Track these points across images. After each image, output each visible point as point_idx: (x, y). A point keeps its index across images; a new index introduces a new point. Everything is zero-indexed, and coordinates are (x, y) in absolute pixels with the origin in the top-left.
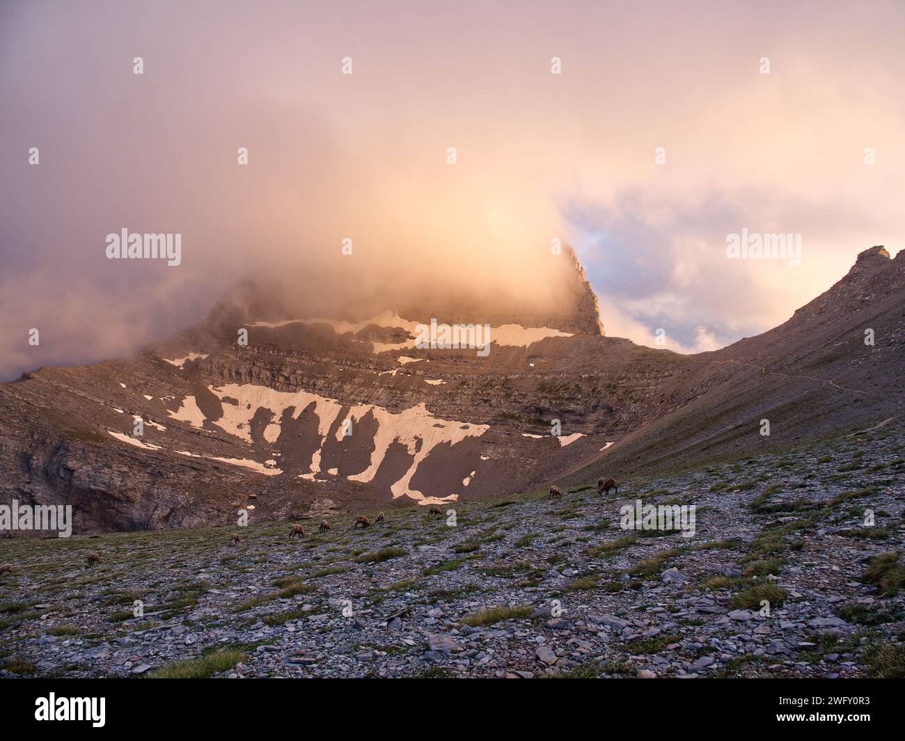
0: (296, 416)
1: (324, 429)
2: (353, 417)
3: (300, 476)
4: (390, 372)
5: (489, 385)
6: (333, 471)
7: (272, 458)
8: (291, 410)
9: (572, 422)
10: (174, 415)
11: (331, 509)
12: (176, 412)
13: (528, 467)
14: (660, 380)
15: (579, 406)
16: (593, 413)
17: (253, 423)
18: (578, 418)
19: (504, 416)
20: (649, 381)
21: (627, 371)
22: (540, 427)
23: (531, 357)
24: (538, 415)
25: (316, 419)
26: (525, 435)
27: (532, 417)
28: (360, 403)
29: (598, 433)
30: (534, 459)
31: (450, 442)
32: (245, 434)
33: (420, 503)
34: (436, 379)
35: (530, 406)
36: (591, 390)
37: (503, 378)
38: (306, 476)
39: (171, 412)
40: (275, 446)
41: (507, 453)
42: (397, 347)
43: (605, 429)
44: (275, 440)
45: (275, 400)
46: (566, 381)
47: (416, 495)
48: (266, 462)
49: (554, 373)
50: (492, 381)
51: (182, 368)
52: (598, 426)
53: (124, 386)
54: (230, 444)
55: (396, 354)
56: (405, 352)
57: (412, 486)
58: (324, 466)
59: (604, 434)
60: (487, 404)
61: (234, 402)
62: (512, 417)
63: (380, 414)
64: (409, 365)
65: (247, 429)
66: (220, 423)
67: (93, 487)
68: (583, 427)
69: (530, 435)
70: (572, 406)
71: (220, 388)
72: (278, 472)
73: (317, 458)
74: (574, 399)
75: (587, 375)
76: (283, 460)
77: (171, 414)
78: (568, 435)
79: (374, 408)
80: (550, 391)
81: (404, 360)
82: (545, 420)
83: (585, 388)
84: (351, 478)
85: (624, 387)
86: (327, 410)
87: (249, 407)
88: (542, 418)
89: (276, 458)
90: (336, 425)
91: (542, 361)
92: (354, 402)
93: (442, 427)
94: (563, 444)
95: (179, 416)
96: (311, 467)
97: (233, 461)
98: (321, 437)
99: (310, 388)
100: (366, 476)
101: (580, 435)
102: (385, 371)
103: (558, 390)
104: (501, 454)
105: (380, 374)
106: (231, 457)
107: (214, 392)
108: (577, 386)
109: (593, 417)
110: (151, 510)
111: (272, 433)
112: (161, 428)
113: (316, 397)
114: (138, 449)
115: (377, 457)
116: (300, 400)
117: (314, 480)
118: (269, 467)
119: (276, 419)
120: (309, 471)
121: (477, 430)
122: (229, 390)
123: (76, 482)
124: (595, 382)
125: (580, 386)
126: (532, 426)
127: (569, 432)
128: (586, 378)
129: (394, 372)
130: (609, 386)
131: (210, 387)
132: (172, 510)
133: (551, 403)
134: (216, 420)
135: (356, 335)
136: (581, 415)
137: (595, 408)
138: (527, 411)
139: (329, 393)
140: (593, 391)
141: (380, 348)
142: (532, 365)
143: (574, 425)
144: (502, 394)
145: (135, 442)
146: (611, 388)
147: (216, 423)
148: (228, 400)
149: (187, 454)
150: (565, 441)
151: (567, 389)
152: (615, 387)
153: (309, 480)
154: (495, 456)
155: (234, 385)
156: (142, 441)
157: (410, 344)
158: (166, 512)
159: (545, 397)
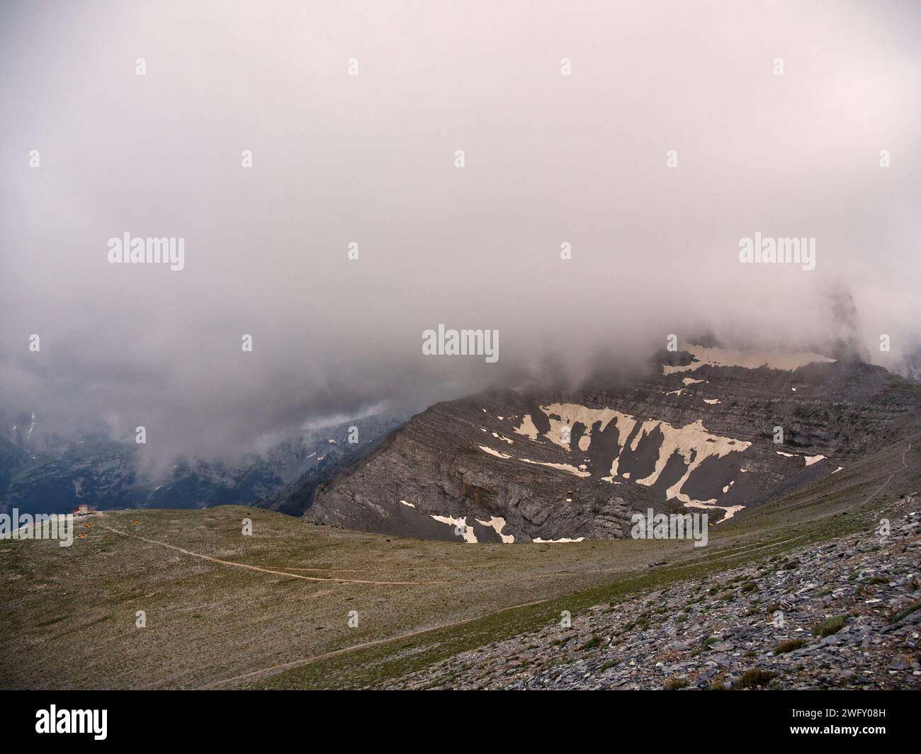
0: (602, 429)
1: (622, 440)
2: (644, 430)
3: (603, 479)
4: (676, 392)
5: (755, 407)
6: (626, 475)
7: (584, 463)
8: (598, 424)
9: (818, 445)
10: (518, 431)
11: (621, 505)
12: (519, 428)
13: (775, 481)
14: (896, 414)
15: (823, 432)
16: (835, 439)
17: (571, 435)
18: (822, 442)
19: (763, 435)
20: (887, 414)
21: (873, 402)
22: (792, 447)
23: (794, 382)
24: (791, 437)
25: (617, 432)
26: (779, 453)
27: (786, 438)
28: (650, 419)
29: (835, 457)
30: (781, 474)
31: (718, 454)
32: (565, 442)
33: (686, 505)
34: (713, 399)
36: (836, 418)
37: (767, 401)
38: (606, 479)
39: (516, 428)
40: (587, 454)
41: (762, 467)
42: (682, 369)
43: (840, 455)
44: (587, 449)
45: (587, 416)
46: (818, 408)
47: (684, 498)
48: (580, 466)
49: (810, 399)
50: (758, 403)
52: (837, 451)
53: (485, 411)
54: (556, 453)
55: (681, 376)
56: (689, 374)
57: (682, 491)
58: (620, 471)
60: (751, 424)
61: (558, 418)
63: (666, 428)
64: (692, 386)
65: (567, 439)
66: (549, 435)
67: (474, 484)
68: (825, 451)
69: (782, 453)
70: (818, 432)
71: (547, 407)
72: (588, 474)
73: (615, 464)
74: (820, 425)
75: (837, 404)
76: (591, 465)
77: (515, 430)
78: (813, 456)
79: (661, 423)
80: (803, 417)
81: (688, 381)
82: (796, 441)
83: (832, 416)
84: (639, 481)
85: (864, 418)
86: (626, 424)
87: (568, 421)
88: (794, 439)
89: (586, 463)
90: (631, 438)
91: (804, 386)
92: (646, 419)
93: (714, 441)
94: (807, 464)
95: (521, 431)
96: (611, 471)
97: (557, 466)
98: (620, 447)
99: (614, 406)
100: (648, 481)
101: (822, 457)
102: (672, 391)
103: (809, 416)
104: (757, 468)
105: (668, 394)
106: (555, 463)
107: (543, 411)
108: (826, 413)
109: (834, 442)
110: (508, 499)
111: (585, 443)
112: (510, 441)
113: (617, 414)
114: (496, 458)
115: (660, 465)
116: (605, 415)
117: (612, 482)
118: (582, 470)
119: (587, 431)
120: (609, 475)
121: (741, 446)
122: (554, 409)
123: (465, 481)
124: (842, 410)
125: (829, 413)
126: (784, 446)
127: (815, 454)
128: (835, 406)
129: (679, 392)
130: (853, 415)
131: (541, 407)
132: (520, 500)
133: (802, 427)
134: (546, 433)
136: (824, 440)
137: (837, 435)
139: (626, 411)
140: (838, 419)
141: (669, 370)
142: (794, 389)
143: (819, 448)
144: (764, 416)
145: (495, 453)
146: (854, 418)
147: (546, 436)
148: (553, 416)
149: (528, 461)
150: (810, 461)
151: (817, 415)
152: (857, 417)
153: (609, 482)
154: (751, 470)
155: (558, 405)
156: (499, 453)
157: (693, 367)
158: (517, 501)
159: (798, 422)
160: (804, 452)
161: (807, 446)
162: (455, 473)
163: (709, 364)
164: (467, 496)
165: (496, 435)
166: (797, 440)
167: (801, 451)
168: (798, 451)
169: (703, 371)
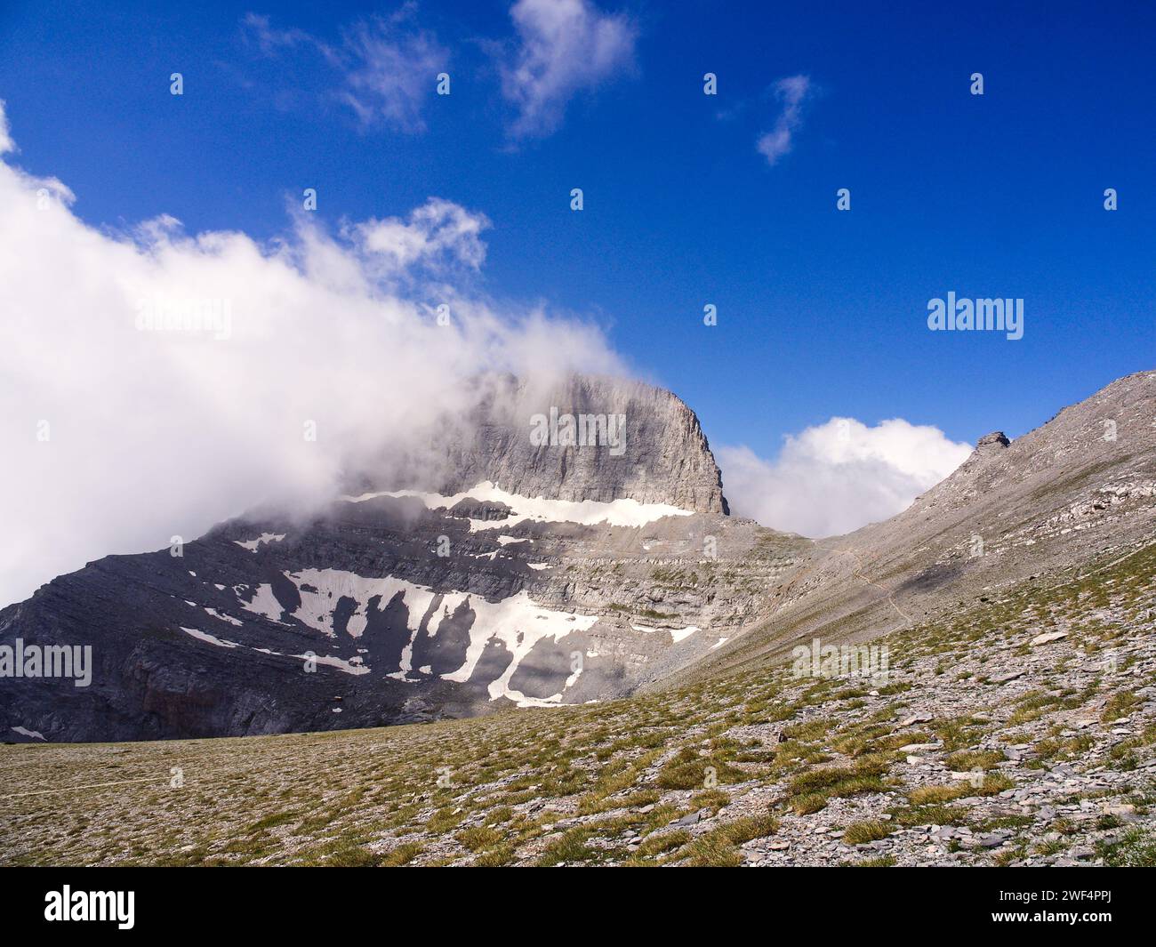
0: (382, 606)
1: (414, 623)
2: (446, 607)
3: (389, 675)
4: (489, 554)
5: (599, 571)
6: (426, 669)
7: (357, 654)
8: (375, 600)
9: (688, 614)
10: (248, 607)
11: (424, 712)
12: (251, 603)
13: (638, 664)
14: (780, 569)
15: (694, 597)
16: (709, 605)
17: (335, 614)
18: (693, 610)
19: (614, 607)
20: (769, 570)
21: (748, 557)
22: (653, 619)
23: (646, 539)
24: (650, 606)
25: (404, 611)
26: (636, 628)
27: (644, 609)
28: (454, 591)
29: (713, 627)
30: (644, 655)
31: (554, 636)
32: (326, 627)
33: (519, 705)
34: (540, 562)
35: (642, 596)
36: (707, 578)
37: (614, 563)
38: (395, 676)
39: (245, 603)
40: (361, 641)
41: (616, 648)
42: (496, 525)
43: (719, 624)
44: (361, 634)
45: (359, 587)
46: (683, 567)
47: (516, 696)
48: (351, 659)
49: (670, 558)
50: (602, 566)
51: (255, 551)
52: (714, 620)
53: (193, 574)
54: (314, 640)
55: (495, 533)
56: (506, 531)
57: (513, 685)
58: (417, 662)
59: (719, 628)
60: (596, 593)
61: (313, 590)
62: (623, 608)
63: (478, 604)
64: (510, 547)
65: (329, 621)
66: (299, 614)
67: (170, 689)
68: (698, 621)
69: (641, 628)
70: (687, 597)
71: (296, 574)
72: (365, 670)
73: (407, 653)
74: (688, 588)
75: (705, 562)
77: (244, 606)
78: (682, 629)
79: (470, 596)
80: (664, 580)
81: (504, 540)
82: (659, 611)
83: (702, 577)
84: (445, 677)
85: (743, 576)
86: (419, 599)
87: (330, 595)
88: (655, 609)
89: (363, 655)
90: (428, 616)
91: (658, 543)
92: (448, 590)
93: (545, 618)
94: (676, 640)
95: (251, 607)
96: (401, 664)
98: (410, 632)
99: (401, 574)
100: (462, 675)
101: (695, 629)
102: (483, 552)
103: (672, 579)
104: (609, 650)
105: (477, 557)
106: (312, 655)
107: (291, 579)
108: (694, 573)
109: (708, 609)
110: (231, 714)
111: (357, 625)
112: (236, 622)
113: (403, 584)
114: (214, 646)
115: (474, 654)
116: (387, 587)
117: (404, 680)
118: (355, 665)
119: (362, 609)
120: (399, 670)
121: (584, 623)
122: (308, 576)
123: (151, 685)
124: (713, 569)
125: (697, 574)
126: (643, 618)
127: (683, 626)
128: (703, 564)
129: (493, 555)
130: (728, 574)
131: (287, 573)
132: (253, 714)
133: (665, 592)
134: (294, 611)
135: (450, 510)
136: (696, 607)
137: (711, 599)
138: (639, 600)
139: (424, 579)
140: (710, 579)
141: (477, 525)
142: (646, 548)
143: (688, 617)
144: (613, 581)
145: (211, 639)
146: (730, 578)
147: (295, 615)
148: (306, 587)
149: (267, 651)
150: (678, 636)
151: (683, 577)
152: (733, 576)
153: (400, 680)
154: (602, 653)
155: (314, 571)
156: (218, 638)
157: (512, 521)
158: (246, 716)
159: (659, 586)
160: (673, 625)
161: (674, 616)
162: (133, 672)
163: (532, 519)
164: (152, 713)
165: (211, 611)
166: (659, 609)
167: (665, 624)
168: (661, 624)
169: (524, 528)
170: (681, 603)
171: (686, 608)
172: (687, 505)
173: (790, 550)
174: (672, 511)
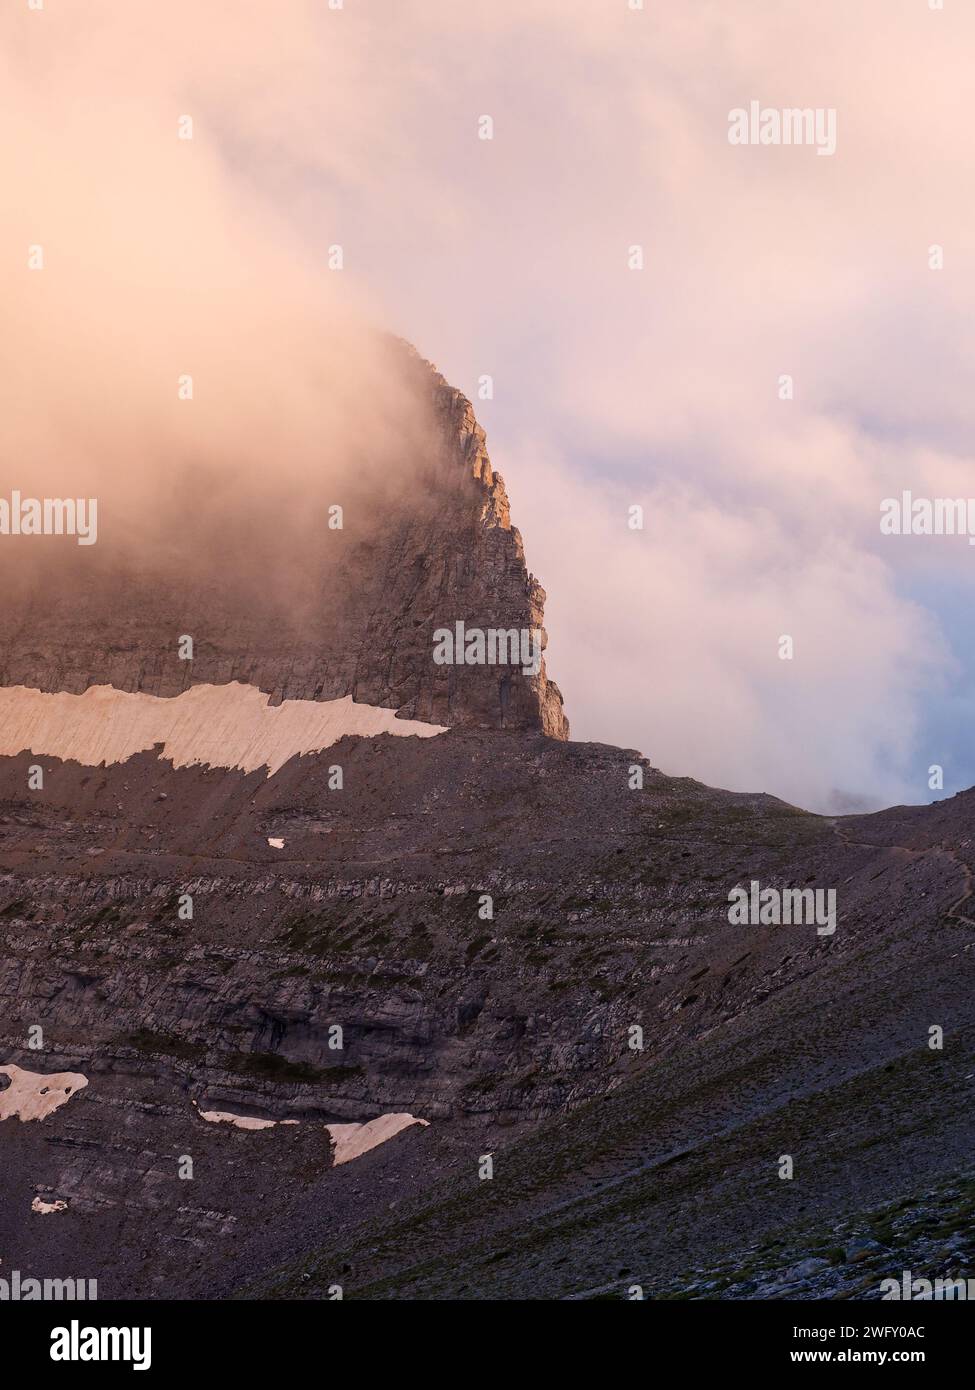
5: (108, 918)
9: (385, 1069)
13: (198, 1243)
15: (412, 1008)
16: (461, 1035)
18: (405, 1052)
19: (145, 1040)
20: (672, 917)
21: (606, 876)
22: (270, 1085)
23: (280, 814)
24: (265, 1039)
26: (211, 1116)
27: (245, 1048)
29: (468, 1114)
30: (225, 1211)
35: (241, 1005)
36: (465, 945)
41: (133, 1186)
43: (490, 1101)
46: (384, 910)
49: (348, 876)
50: (121, 902)
52: (472, 1088)
59: (486, 1119)
60: (90, 994)
62: (174, 1044)
68: (419, 1091)
69: (228, 1116)
70: (391, 1008)
74: (396, 979)
78: (365, 1119)
80: (320, 950)
82: (291, 1057)
85: (582, 938)
88: (281, 1051)
91: (317, 828)
94: (341, 1156)
101: (408, 1119)
103: (347, 945)
104: (111, 1190)
108: (420, 928)
109: (457, 1050)
121: (38, 1095)
125: (430, 929)
126: (238, 1080)
127: (369, 1108)
128: (455, 897)
130: (533, 930)
133: (316, 992)
136: (417, 1042)
137: (469, 1017)
138: (231, 1021)
140: (473, 950)
142: (277, 843)
143: (389, 1080)
146: (536, 941)
150: (350, 1141)
151: (382, 939)
152: (549, 938)
154: (87, 1200)
159: (299, 971)
160: (327, 1102)
161: (340, 1074)
166: (293, 1050)
167: (310, 1102)
168: (296, 1103)
170: (369, 1030)
171: (386, 1050)
172: (427, 705)
173: (749, 852)
174: (377, 721)
